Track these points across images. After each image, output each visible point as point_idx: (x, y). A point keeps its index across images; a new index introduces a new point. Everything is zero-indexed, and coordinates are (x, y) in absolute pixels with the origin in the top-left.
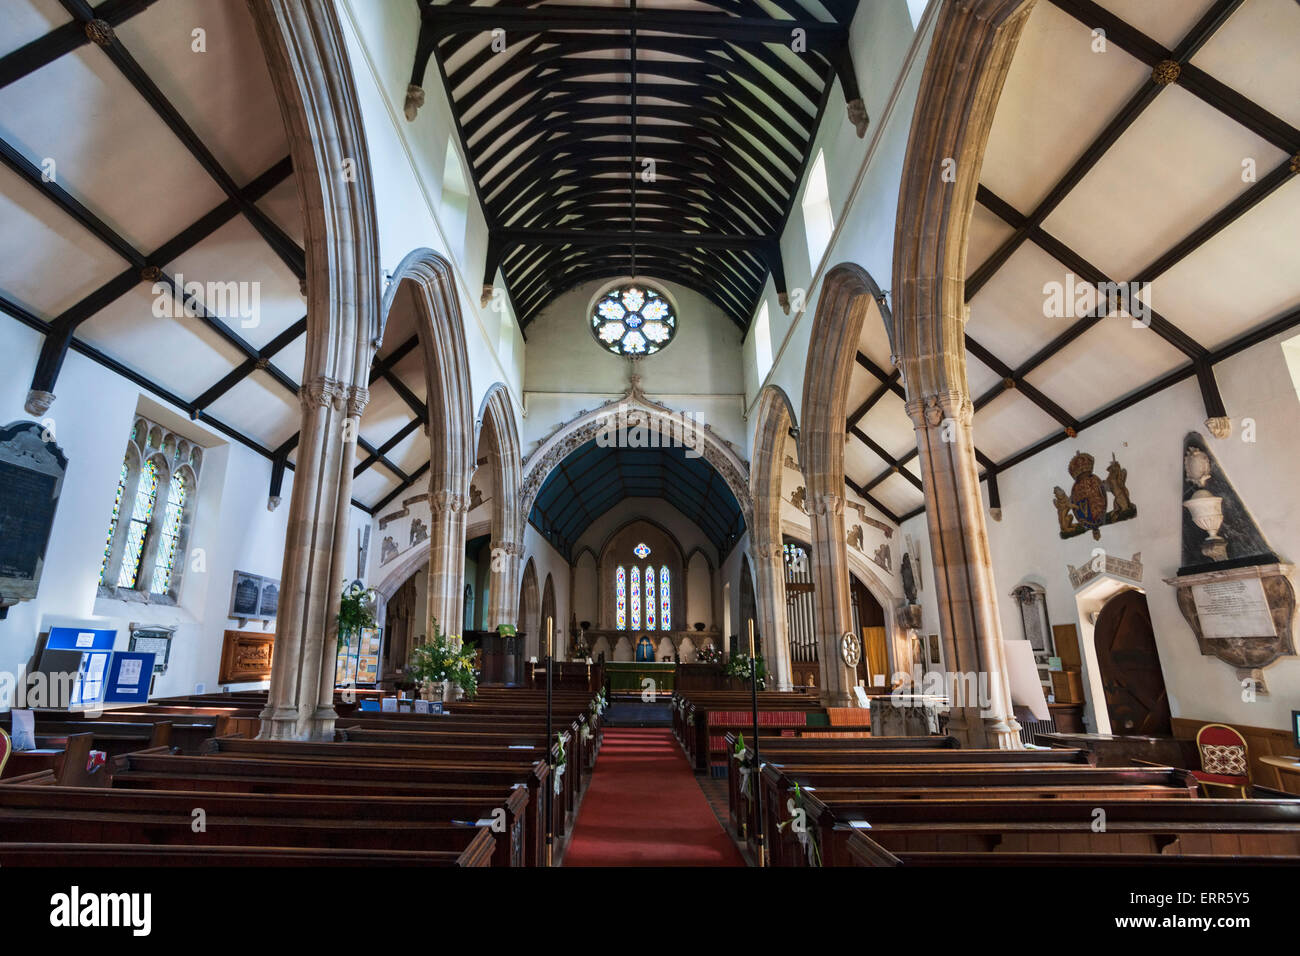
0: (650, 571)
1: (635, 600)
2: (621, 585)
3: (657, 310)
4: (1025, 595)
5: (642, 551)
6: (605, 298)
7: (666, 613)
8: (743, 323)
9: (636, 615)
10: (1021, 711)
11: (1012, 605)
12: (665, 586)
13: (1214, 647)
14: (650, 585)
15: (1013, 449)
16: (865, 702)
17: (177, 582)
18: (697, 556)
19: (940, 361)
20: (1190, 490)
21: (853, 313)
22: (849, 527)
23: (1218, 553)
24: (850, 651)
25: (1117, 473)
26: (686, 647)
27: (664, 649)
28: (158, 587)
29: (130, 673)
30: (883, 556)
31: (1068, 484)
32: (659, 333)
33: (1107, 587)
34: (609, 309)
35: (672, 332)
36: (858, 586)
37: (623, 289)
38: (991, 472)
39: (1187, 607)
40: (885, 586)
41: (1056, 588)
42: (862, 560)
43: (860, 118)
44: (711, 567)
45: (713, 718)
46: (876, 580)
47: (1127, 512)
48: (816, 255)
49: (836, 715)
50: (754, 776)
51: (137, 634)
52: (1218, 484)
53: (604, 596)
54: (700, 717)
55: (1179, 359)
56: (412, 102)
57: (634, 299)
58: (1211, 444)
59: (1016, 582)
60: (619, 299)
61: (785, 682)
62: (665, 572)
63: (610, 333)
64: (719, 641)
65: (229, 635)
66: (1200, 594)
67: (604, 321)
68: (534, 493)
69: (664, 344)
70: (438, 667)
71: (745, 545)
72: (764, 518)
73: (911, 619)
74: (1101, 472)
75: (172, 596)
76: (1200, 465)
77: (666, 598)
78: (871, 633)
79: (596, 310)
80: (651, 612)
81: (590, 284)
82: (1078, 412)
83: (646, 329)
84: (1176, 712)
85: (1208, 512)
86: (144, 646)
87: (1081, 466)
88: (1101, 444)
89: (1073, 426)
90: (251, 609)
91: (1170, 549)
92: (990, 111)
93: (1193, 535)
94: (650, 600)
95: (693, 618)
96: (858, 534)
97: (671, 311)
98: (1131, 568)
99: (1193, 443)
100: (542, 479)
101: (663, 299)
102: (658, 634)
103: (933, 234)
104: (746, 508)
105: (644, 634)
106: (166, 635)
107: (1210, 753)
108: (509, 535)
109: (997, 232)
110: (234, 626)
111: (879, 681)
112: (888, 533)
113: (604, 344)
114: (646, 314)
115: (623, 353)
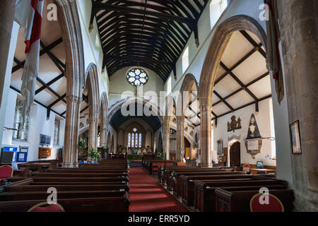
0: (137, 134)
1: (133, 141)
2: (129, 137)
3: (143, 75)
4: (219, 142)
5: (135, 130)
6: (130, 71)
7: (140, 144)
8: (165, 80)
9: (133, 144)
10: (213, 162)
11: (216, 144)
12: (140, 138)
13: (249, 152)
14: (137, 138)
15: (221, 114)
16: (185, 161)
17: (27, 137)
18: (148, 131)
19: (207, 99)
20: (250, 124)
21: (191, 83)
22: (185, 127)
23: (253, 136)
24: (182, 152)
25: (239, 120)
26: (145, 151)
27: (139, 152)
28: (22, 138)
29: (22, 156)
30: (191, 133)
31: (230, 121)
32: (144, 81)
33: (234, 141)
34: (131, 74)
35: (147, 81)
36: (185, 139)
37: (135, 69)
38: (216, 118)
39: (246, 145)
40: (191, 139)
41: (225, 141)
42: (187, 134)
43: (197, 43)
44: (151, 134)
45: (154, 164)
46: (189, 138)
47: (240, 127)
48: (184, 70)
49: (179, 164)
50: (164, 172)
51: (21, 148)
52: (255, 124)
53: (125, 140)
54: (151, 164)
55: (253, 100)
56: (90, 28)
57: (138, 72)
58: (255, 116)
59: (218, 139)
60: (134, 72)
61: (168, 158)
62: (140, 135)
63: (131, 80)
64: (152, 150)
65: (40, 148)
66: (248, 143)
67: (130, 77)
68: (111, 117)
69: (145, 83)
70: (92, 155)
71: (161, 130)
72: (166, 124)
73: (196, 146)
74: (236, 119)
75: (26, 140)
76: (253, 120)
77: (140, 140)
78: (187, 149)
79: (128, 74)
80: (136, 143)
81: (127, 68)
82: (234, 108)
83: (141, 79)
84: (241, 162)
85: (252, 129)
86: (23, 151)
87: (233, 118)
88: (237, 114)
89: (233, 110)
90: (44, 143)
91: (245, 135)
92: (224, 49)
93: (250, 132)
94: (136, 141)
95: (146, 145)
96: (187, 128)
97: (147, 75)
98: (238, 138)
99: (253, 116)
100: (113, 114)
101: (145, 73)
102: (138, 148)
103: (209, 73)
104: (162, 122)
105: (135, 148)
106: (27, 148)
107: (244, 169)
108: (105, 127)
109: (223, 71)
110: (41, 146)
111: (188, 158)
112: (193, 128)
113: (129, 82)
114: (141, 76)
115: (134, 85)
